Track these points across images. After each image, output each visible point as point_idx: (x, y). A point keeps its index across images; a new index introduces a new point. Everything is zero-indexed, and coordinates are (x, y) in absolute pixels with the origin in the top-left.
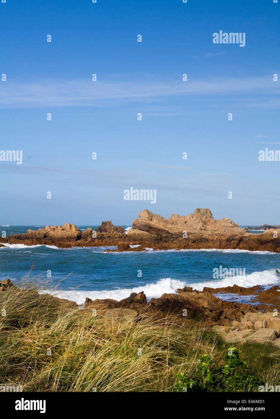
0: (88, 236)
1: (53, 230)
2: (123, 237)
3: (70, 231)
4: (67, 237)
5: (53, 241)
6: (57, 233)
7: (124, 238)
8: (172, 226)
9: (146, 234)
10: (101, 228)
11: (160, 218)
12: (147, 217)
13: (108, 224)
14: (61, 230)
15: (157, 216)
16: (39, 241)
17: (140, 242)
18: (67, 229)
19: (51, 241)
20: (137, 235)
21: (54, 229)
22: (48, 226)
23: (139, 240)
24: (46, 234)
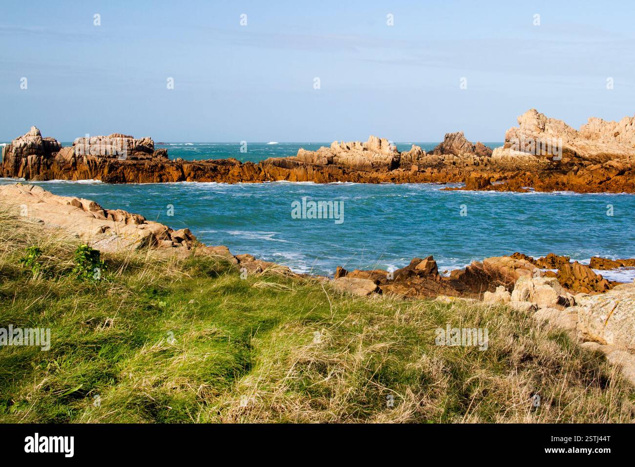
0: (413, 162)
1: (347, 150)
2: (482, 164)
3: (378, 151)
4: (372, 164)
5: (344, 170)
6: (352, 155)
7: (483, 166)
8: (587, 141)
9: (527, 159)
10: (444, 145)
11: (561, 127)
12: (534, 124)
13: (457, 138)
14: (362, 149)
15: (556, 122)
16: (318, 171)
17: (515, 173)
18: (372, 147)
19: (341, 171)
20: (509, 160)
21: (348, 148)
22: (337, 142)
23: (513, 170)
24: (332, 157)
